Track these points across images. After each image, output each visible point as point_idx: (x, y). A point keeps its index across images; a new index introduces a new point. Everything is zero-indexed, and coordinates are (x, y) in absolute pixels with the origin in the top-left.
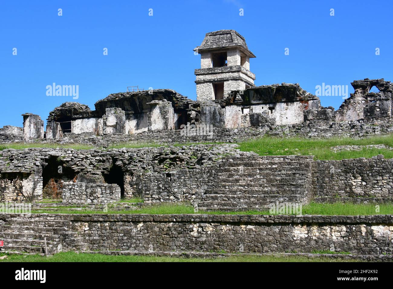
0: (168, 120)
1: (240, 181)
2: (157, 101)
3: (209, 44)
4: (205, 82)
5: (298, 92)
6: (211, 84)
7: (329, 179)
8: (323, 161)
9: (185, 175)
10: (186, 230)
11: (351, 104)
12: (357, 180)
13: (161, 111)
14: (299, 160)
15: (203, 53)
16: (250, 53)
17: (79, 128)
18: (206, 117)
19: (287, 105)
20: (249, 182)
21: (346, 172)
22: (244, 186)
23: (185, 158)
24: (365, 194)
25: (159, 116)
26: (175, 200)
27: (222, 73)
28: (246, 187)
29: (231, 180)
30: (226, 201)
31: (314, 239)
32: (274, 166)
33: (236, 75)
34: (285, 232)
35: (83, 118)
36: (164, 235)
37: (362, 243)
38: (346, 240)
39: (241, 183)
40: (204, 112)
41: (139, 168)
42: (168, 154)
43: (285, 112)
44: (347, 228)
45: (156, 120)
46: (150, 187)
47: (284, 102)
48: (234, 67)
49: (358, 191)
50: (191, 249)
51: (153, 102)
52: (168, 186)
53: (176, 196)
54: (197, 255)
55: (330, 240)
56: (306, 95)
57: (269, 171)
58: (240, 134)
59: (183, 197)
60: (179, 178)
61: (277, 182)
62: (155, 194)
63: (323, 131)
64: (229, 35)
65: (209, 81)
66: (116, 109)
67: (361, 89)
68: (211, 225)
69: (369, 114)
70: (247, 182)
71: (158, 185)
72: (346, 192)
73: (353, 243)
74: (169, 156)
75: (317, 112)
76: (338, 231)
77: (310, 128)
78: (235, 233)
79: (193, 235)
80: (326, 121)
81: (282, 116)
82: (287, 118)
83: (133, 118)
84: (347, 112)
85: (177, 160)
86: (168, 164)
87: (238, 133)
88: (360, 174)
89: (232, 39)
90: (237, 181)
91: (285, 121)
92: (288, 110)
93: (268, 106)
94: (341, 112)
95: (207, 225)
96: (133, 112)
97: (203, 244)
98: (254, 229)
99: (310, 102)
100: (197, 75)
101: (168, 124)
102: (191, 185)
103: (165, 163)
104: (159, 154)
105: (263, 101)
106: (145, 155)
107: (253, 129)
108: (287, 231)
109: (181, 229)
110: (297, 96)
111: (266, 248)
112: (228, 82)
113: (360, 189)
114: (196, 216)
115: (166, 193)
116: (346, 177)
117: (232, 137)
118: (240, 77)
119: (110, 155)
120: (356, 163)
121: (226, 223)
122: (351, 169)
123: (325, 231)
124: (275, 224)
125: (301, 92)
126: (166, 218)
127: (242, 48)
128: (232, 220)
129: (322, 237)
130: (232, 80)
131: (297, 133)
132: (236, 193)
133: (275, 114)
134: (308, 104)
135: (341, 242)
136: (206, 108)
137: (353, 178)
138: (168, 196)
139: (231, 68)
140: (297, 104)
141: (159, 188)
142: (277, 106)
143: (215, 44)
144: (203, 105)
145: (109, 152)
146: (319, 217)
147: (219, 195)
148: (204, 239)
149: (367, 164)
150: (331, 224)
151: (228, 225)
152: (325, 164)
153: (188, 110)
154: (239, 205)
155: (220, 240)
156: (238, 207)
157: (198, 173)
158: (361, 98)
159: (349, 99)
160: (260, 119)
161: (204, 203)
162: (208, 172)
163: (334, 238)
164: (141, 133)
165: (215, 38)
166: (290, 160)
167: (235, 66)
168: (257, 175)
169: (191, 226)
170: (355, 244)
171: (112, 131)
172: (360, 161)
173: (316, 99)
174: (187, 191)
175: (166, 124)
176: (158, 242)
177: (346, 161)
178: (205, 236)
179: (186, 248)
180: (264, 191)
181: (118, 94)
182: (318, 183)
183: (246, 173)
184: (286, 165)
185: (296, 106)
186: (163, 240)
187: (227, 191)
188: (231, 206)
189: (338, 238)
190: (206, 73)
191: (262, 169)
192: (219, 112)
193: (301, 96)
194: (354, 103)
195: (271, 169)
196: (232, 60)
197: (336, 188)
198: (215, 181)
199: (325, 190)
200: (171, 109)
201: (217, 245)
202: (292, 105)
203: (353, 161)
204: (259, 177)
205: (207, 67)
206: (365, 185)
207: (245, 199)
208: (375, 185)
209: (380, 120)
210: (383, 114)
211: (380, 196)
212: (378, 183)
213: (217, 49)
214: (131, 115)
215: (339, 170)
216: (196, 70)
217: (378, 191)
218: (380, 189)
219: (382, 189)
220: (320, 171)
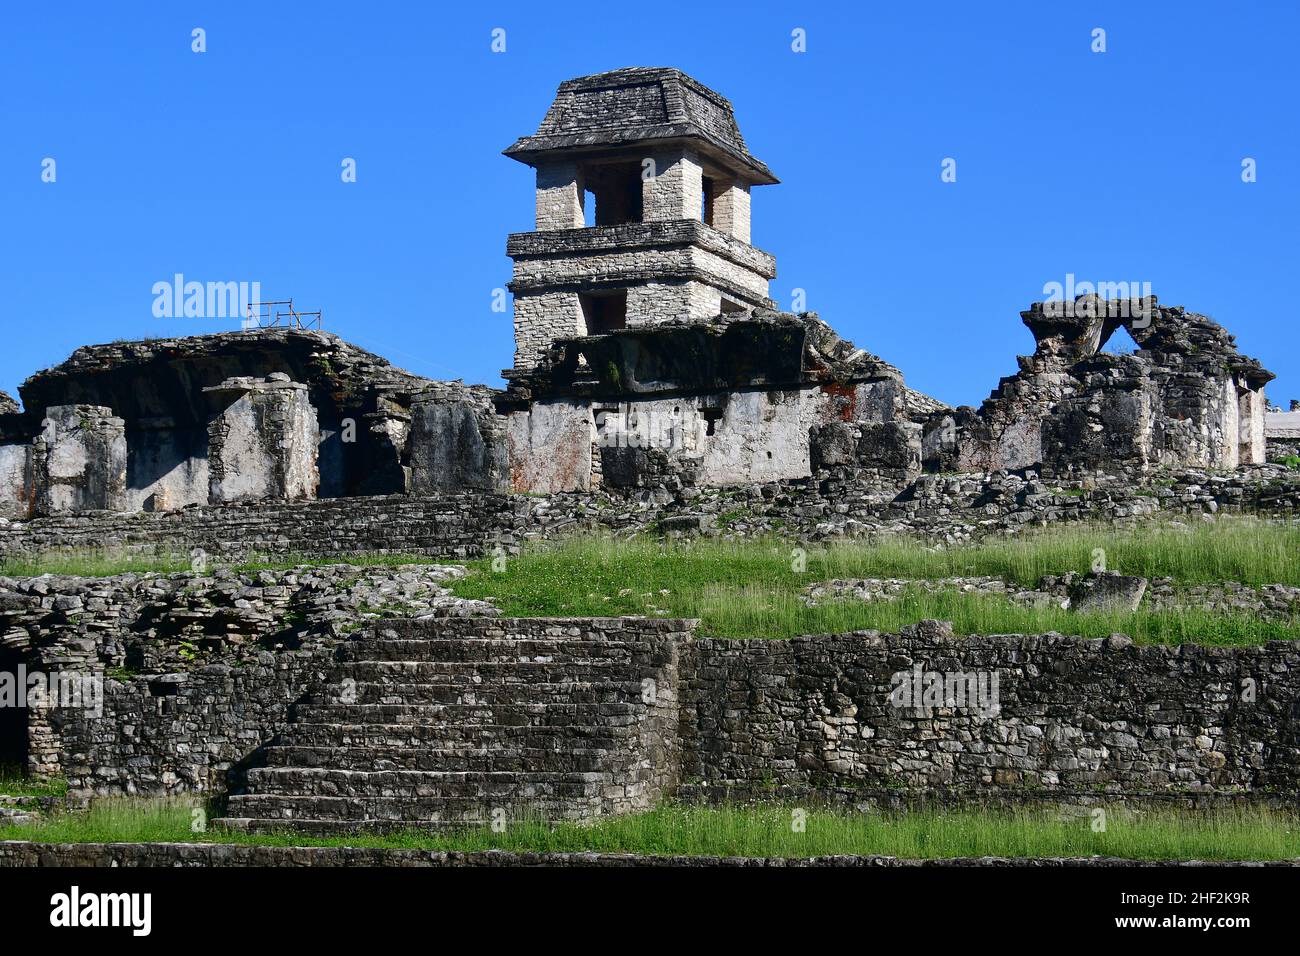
0: (288, 457)
1: (400, 718)
2: (244, 382)
3: (569, 130)
4: (548, 287)
5: (813, 350)
6: (575, 299)
7: (742, 713)
8: (720, 642)
9: (219, 691)
11: (1021, 400)
12: (844, 720)
13: (259, 420)
14: (638, 635)
15: (547, 163)
16: (747, 167)
18: (432, 449)
19: (772, 401)
20: (431, 720)
21: (804, 687)
22: (406, 736)
23: (261, 621)
24: (873, 774)
25: (254, 443)
26: (179, 789)
27: (618, 250)
28: (413, 739)
29: (368, 712)
30: (330, 793)
32: (540, 659)
39: (405, 723)
40: (427, 428)
41: (86, 657)
42: (200, 605)
43: (761, 428)
45: (240, 458)
46: (88, 734)
47: (759, 389)
48: (668, 225)
49: (847, 760)
51: (228, 384)
52: (154, 732)
53: (184, 772)
56: (847, 360)
57: (515, 679)
58: (553, 519)
59: (210, 776)
60: (195, 700)
61: (533, 724)
62: (108, 763)
63: (877, 514)
64: (653, 91)
65: (567, 286)
66: (86, 410)
67: (1061, 337)
69: (1060, 444)
70: (424, 721)
71: (120, 728)
72: (802, 765)
74: (204, 610)
75: (860, 435)
77: (830, 499)
80: (893, 470)
81: (752, 445)
83: (171, 446)
84: (1003, 433)
85: (231, 626)
86: (194, 642)
87: (547, 515)
88: (851, 695)
89: (664, 108)
90: (390, 714)
91: (762, 466)
92: (775, 424)
93: (696, 402)
94: (982, 431)
96: (172, 424)
99: (863, 390)
100: (518, 258)
101: (288, 477)
102: (238, 731)
103: (187, 641)
104: (163, 603)
105: (676, 384)
106: (118, 607)
107: (613, 499)
110: (811, 361)
112: (642, 290)
113: (851, 754)
114: (190, 853)
115: (146, 761)
116: (802, 708)
117: (517, 532)
118: (691, 268)
120: (839, 653)
122: (821, 676)
125: (828, 350)
126: (86, 858)
127: (707, 145)
130: (658, 280)
131: (774, 520)
132: (372, 764)
133: (722, 438)
134: (853, 397)
136: (432, 412)
137: (828, 711)
138: (154, 771)
139: (656, 228)
140: (811, 396)
141: (125, 740)
142: (733, 403)
143: (594, 128)
144: (422, 398)
147: (305, 771)
149: (881, 656)
152: (730, 653)
153: (375, 418)
154: (370, 810)
156: (368, 816)
157: (265, 682)
158: (1062, 375)
159: (1013, 380)
161: (246, 800)
162: (302, 678)
164: (178, 513)
165: (597, 102)
166: (605, 637)
167: (674, 223)
168: (466, 695)
171: (69, 501)
172: (856, 642)
173: (884, 378)
174: (222, 753)
175: (278, 474)
177: (804, 642)
180: (474, 758)
181: (112, 345)
182: (700, 727)
183: (431, 686)
184: (583, 656)
185: (807, 407)
187: (343, 755)
188: (341, 815)
190: (554, 251)
191: (490, 672)
192: (482, 427)
193: (827, 365)
194: (1034, 398)
195: (521, 672)
196: (663, 196)
197: (767, 747)
198: (308, 716)
199: (725, 755)
200: (305, 415)
202: (790, 400)
203: (832, 644)
204: (473, 702)
205: (561, 226)
206: (870, 740)
207: (399, 787)
208: (905, 741)
209: (1105, 469)
210: (1117, 443)
211: (925, 781)
212: (917, 730)
213: (601, 148)
214: (164, 435)
215: (780, 679)
216: (512, 237)
217: (917, 764)
218: (924, 753)
219: (931, 755)
220: (710, 680)
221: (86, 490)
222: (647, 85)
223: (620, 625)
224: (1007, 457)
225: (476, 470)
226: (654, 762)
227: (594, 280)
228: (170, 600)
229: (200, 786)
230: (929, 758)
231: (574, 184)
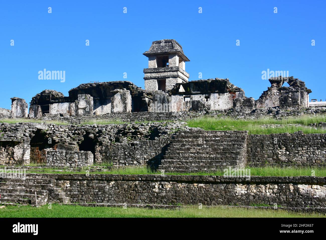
0: (127, 104)
1: (191, 150)
2: (119, 90)
3: (155, 50)
4: (151, 78)
5: (228, 86)
6: (156, 80)
7: (260, 149)
8: (256, 135)
9: (146, 145)
10: (149, 187)
11: (268, 95)
12: (283, 150)
13: (121, 97)
14: (237, 134)
15: (150, 56)
16: (185, 58)
17: (56, 110)
19: (219, 95)
20: (198, 150)
21: (274, 144)
22: (194, 153)
23: (144, 132)
24: (289, 161)
25: (120, 101)
26: (138, 165)
27: (164, 72)
28: (196, 154)
29: (184, 149)
30: (180, 165)
31: (252, 195)
32: (217, 138)
33: (175, 73)
34: (230, 189)
35: (59, 102)
36: (131, 191)
37: (291, 198)
38: (277, 196)
39: (192, 150)
40: (156, 99)
41: (107, 140)
43: (217, 100)
44: (278, 186)
45: (118, 104)
46: (117, 154)
47: (217, 93)
48: (174, 67)
49: (283, 158)
50: (153, 202)
52: (132, 153)
53: (138, 161)
54: (159, 206)
55: (265, 195)
56: (233, 88)
57: (213, 142)
58: (183, 116)
59: (144, 162)
60: (141, 147)
61: (220, 151)
62: (122, 160)
63: (248, 115)
64: (170, 43)
65: (155, 78)
66: (86, 95)
67: (276, 83)
68: (170, 183)
69: (283, 102)
70: (196, 150)
71: (125, 153)
72: (274, 159)
73: (283, 198)
74: (132, 130)
75: (243, 100)
76: (272, 188)
77: (238, 112)
78: (189, 190)
79: (155, 191)
80: (250, 107)
81: (215, 103)
82: (219, 105)
84: (265, 101)
85: (138, 133)
88: (284, 145)
89: (173, 46)
90: (188, 149)
91: (217, 107)
92: (220, 99)
93: (204, 95)
94: (261, 101)
95: (167, 183)
96: (99, 99)
97: (163, 198)
98: (204, 187)
99: (237, 93)
100: (145, 73)
101: (127, 108)
102: (150, 153)
103: (129, 136)
104: (123, 129)
105: (200, 92)
106: (112, 130)
107: (194, 112)
108: (231, 188)
109: (145, 186)
110: (227, 88)
111: (213, 202)
112: (169, 79)
114: (157, 176)
115: (130, 159)
116: (273, 148)
117: (177, 118)
118: (178, 75)
119: (84, 129)
120: (281, 137)
121: (181, 182)
123: (261, 189)
124: (221, 183)
125: (230, 86)
126: (134, 177)
127: (180, 53)
128: (187, 179)
129: (259, 193)
130: (172, 77)
131: (228, 116)
132: (188, 159)
133: (209, 102)
134: (235, 94)
135: (274, 197)
136: (157, 96)
137: (279, 149)
138: (132, 161)
139: (172, 68)
140: (227, 94)
141: (126, 155)
142: (211, 95)
143: (160, 50)
144: (155, 93)
145: (83, 127)
146: (257, 177)
147: (174, 160)
148: (164, 194)
149: (290, 138)
150: (265, 183)
151: (183, 183)
152: (258, 137)
154: (191, 168)
155: (176, 195)
156: (190, 169)
157: (157, 143)
158: (276, 91)
159: (267, 91)
160: (199, 105)
161: (162, 166)
162: (165, 142)
163: (268, 194)
164: (105, 115)
165: (160, 45)
166: (230, 134)
167: (175, 67)
168: (204, 145)
169: (154, 184)
170: (285, 199)
171: (82, 112)
172: (285, 135)
173: (241, 91)
174: (147, 158)
175: (125, 107)
176: (126, 196)
177: (273, 135)
178: (165, 192)
179: (149, 202)
180: (211, 157)
181: (88, 84)
182: (251, 152)
183: (195, 144)
184: (226, 138)
185: (226, 96)
186: (131, 195)
187: (181, 157)
188: (184, 169)
189: (271, 194)
190: (152, 72)
191: (208, 141)
193: (230, 88)
194: (271, 95)
195: (215, 141)
196: (172, 62)
197: (266, 156)
198: (170, 150)
199: (257, 157)
200: (130, 96)
201: (174, 199)
202: (223, 95)
203: (280, 135)
204: (206, 147)
205: (153, 67)
206: (288, 154)
207: (196, 163)
208: (296, 154)
209: (292, 107)
210: (294, 102)
211: (300, 162)
212: (298, 152)
213: (161, 53)
214: (97, 101)
215: (268, 142)
216: (144, 69)
217: (299, 159)
218: (300, 157)
219: (301, 157)
220: (253, 142)
221: (86, 110)
222: (169, 42)
223: (233, 132)
224: (266, 106)
226: (244, 159)
227: (160, 77)
228: (125, 129)
229: (142, 164)
230: (301, 158)
231: (156, 60)
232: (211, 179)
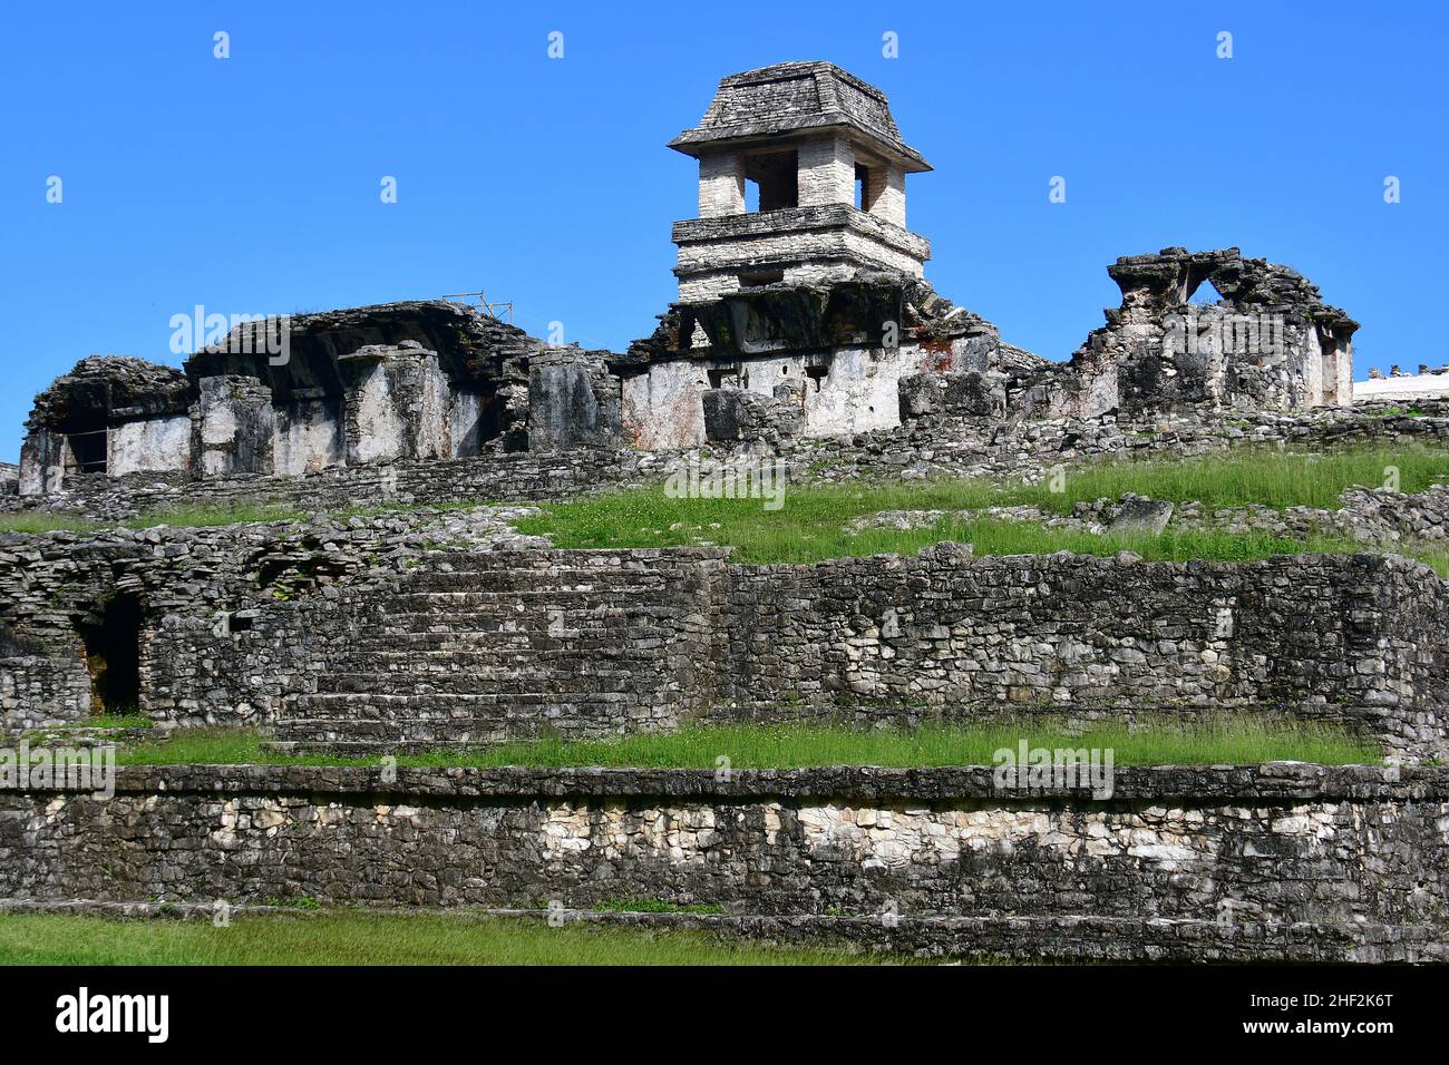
0: (418, 420)
1: (444, 645)
2: (377, 350)
3: (729, 122)
4: (710, 270)
5: (911, 308)
6: (735, 281)
7: (770, 637)
8: (750, 568)
9: (288, 625)
10: (200, 822)
11: (1108, 351)
12: (866, 641)
13: (391, 385)
14: (674, 563)
15: (711, 154)
16: (900, 155)
17: (135, 457)
18: (549, 408)
19: (874, 358)
20: (472, 647)
21: (827, 609)
22: (448, 661)
23: (349, 563)
24: (893, 693)
25: (387, 406)
26: (253, 719)
27: (776, 234)
28: (453, 665)
29: (415, 640)
30: (372, 717)
31: (609, 858)
32: (581, 588)
33: (828, 241)
34: (518, 829)
35: (147, 417)
36: (127, 840)
37: (765, 873)
38: (712, 861)
39: (446, 650)
40: (544, 389)
41: (191, 601)
42: (293, 549)
43: (864, 384)
44: (719, 815)
45: (375, 421)
46: (172, 668)
47: (862, 346)
48: (821, 209)
49: (868, 680)
50: (210, 892)
51: (362, 352)
52: (230, 665)
53: (257, 703)
55: (663, 860)
56: (946, 317)
58: (657, 471)
59: (281, 706)
60: (267, 634)
61: (566, 648)
62: (189, 696)
63: (960, 460)
64: (807, 83)
65: (728, 269)
66: (235, 380)
67: (1146, 289)
68: (279, 804)
69: (1136, 390)
70: (466, 648)
71: (200, 662)
72: (827, 687)
73: (735, 873)
74: (298, 554)
75: (945, 385)
76: (690, 827)
77: (917, 447)
78: (356, 832)
79: (220, 841)
80: (977, 418)
81: (855, 401)
82: (872, 409)
83: (322, 414)
84: (1091, 383)
85: (320, 568)
86: (288, 585)
87: (651, 467)
88: (873, 617)
89: (817, 99)
90: (435, 642)
91: (865, 420)
92: (877, 379)
93: (803, 361)
94: (1070, 382)
95: (266, 803)
96: (322, 394)
97: (250, 875)
98: (416, 820)
99: (959, 345)
100: (681, 244)
101: (419, 438)
102: (306, 662)
103: (281, 583)
104: (261, 549)
105: (784, 344)
106: (221, 553)
107: (715, 452)
108: (523, 826)
109: (183, 820)
110: (910, 319)
111: (449, 891)
112: (797, 271)
113: (873, 674)
114: (229, 773)
115: (222, 693)
116: (826, 630)
118: (843, 249)
119: (102, 551)
120: (863, 576)
121: (327, 797)
122: (843, 599)
123: (647, 828)
124: (487, 801)
125: (927, 308)
126: (137, 779)
127: (858, 133)
128: (345, 786)
129: (637, 850)
130: (813, 261)
131: (863, 467)
132: (412, 689)
133: (828, 394)
134: (949, 352)
135: (698, 868)
137: (852, 633)
138: (231, 702)
139: (810, 213)
140: (910, 353)
141: (202, 673)
142: (837, 361)
143: (752, 121)
144: (539, 360)
145: (102, 540)
146: (626, 774)
147: (350, 697)
148: (253, 856)
149: (901, 578)
150: (665, 801)
151: (333, 805)
152: (758, 578)
153: (498, 382)
154: (406, 732)
155: (304, 858)
156: (403, 738)
157: (330, 615)
158: (1147, 326)
159: (1101, 332)
160: (739, 412)
161: (294, 724)
162: (365, 609)
163: (677, 852)
165: (755, 96)
166: (643, 566)
167: (826, 207)
168: (507, 622)
169: (215, 809)
170: (743, 877)
171: (221, 465)
172: (877, 566)
173: (979, 334)
174: (292, 684)
175: (410, 436)
176: (106, 867)
177: (827, 566)
178: (258, 844)
179: (195, 891)
180: (506, 681)
182: (732, 651)
183: (471, 615)
184: (622, 584)
185: (907, 361)
186: (124, 860)
187: (388, 681)
188: (380, 737)
189: (688, 853)
190: (715, 236)
191: (532, 600)
192: (594, 386)
193: (925, 322)
194: (1121, 348)
196: (815, 182)
197: (794, 669)
198: (361, 646)
199: (754, 678)
200: (436, 380)
201: (294, 879)
202: (890, 356)
203: (854, 568)
204: (513, 629)
205: (722, 213)
206: (891, 660)
207: (435, 710)
208: (924, 660)
209: (1178, 412)
210: (1190, 387)
211: (943, 700)
212: (935, 650)
213: (759, 139)
214: (316, 404)
215: (805, 603)
216: (678, 225)
217: (935, 683)
218: (941, 672)
219: (948, 674)
220: (740, 605)
221: (236, 455)
222: (802, 78)
223: (658, 554)
224: (1096, 407)
225: (589, 428)
226: (683, 684)
227: (753, 263)
228: (268, 547)
229: (272, 716)
230: (946, 677)
232: (442, 783)
